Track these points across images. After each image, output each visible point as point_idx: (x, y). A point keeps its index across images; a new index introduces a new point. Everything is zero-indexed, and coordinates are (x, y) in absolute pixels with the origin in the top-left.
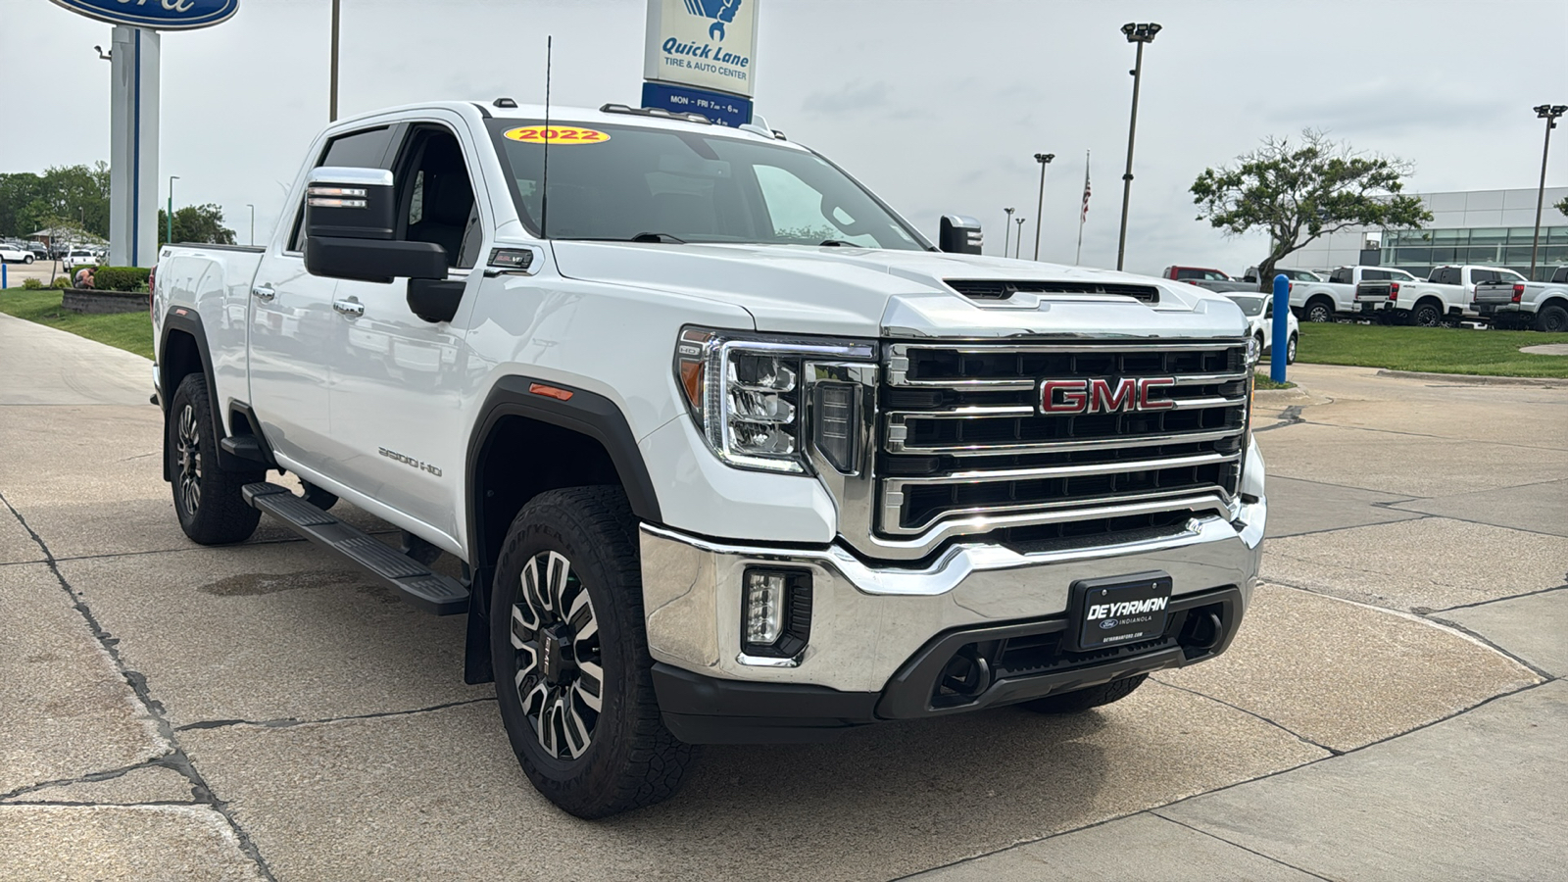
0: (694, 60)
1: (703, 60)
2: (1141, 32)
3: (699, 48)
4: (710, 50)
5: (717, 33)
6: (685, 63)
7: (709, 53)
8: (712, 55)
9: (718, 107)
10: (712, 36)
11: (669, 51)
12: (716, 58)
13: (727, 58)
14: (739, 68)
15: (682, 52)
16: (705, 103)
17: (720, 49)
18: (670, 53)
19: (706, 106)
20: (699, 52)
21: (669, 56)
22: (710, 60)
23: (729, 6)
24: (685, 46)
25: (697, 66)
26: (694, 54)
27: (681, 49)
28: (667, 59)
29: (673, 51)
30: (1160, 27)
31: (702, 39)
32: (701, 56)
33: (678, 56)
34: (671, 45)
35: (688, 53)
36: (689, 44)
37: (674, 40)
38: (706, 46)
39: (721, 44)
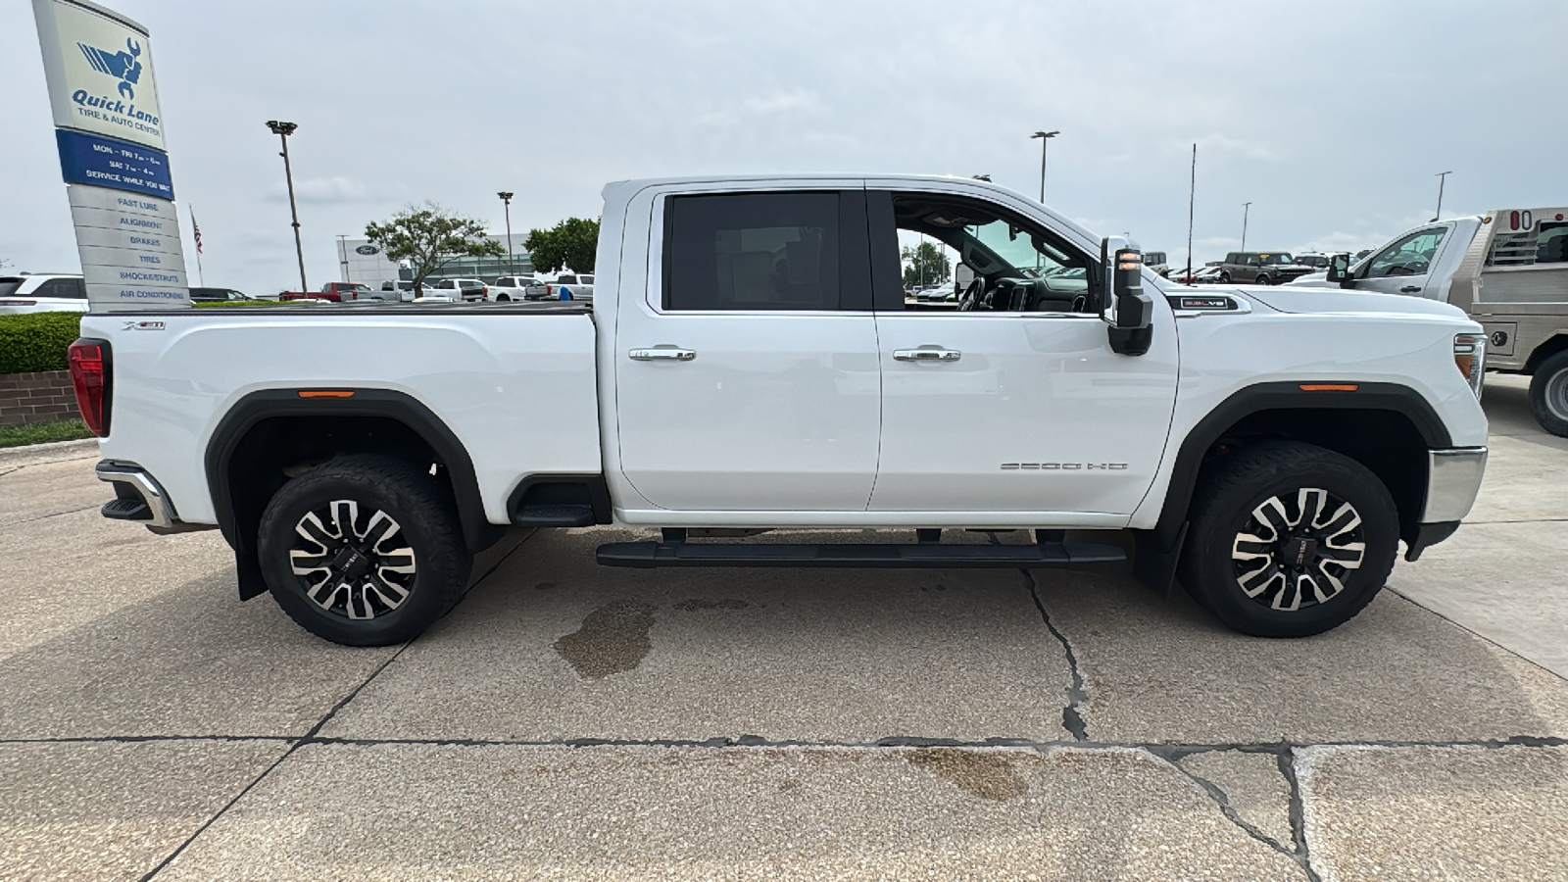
0: (110, 114)
1: (117, 115)
2: (283, 128)
3: (112, 103)
4: (122, 107)
5: (126, 92)
6: (101, 116)
7: (124, 109)
8: (126, 110)
9: (141, 159)
10: (123, 94)
11: (81, 102)
12: (130, 114)
13: (140, 115)
14: (151, 125)
15: (95, 105)
16: (128, 154)
17: (132, 106)
18: (82, 104)
19: (131, 156)
20: (113, 107)
21: (81, 106)
22: (125, 116)
23: (132, 68)
24: (98, 100)
25: (113, 119)
26: (108, 107)
27: (93, 102)
28: (81, 109)
29: (85, 102)
30: (296, 126)
31: (114, 96)
32: (116, 110)
33: (92, 108)
34: (80, 96)
35: (101, 106)
36: (101, 99)
37: (85, 94)
38: (119, 102)
39: (133, 102)
